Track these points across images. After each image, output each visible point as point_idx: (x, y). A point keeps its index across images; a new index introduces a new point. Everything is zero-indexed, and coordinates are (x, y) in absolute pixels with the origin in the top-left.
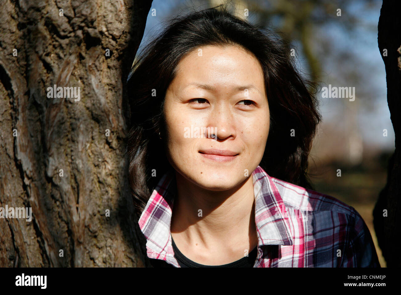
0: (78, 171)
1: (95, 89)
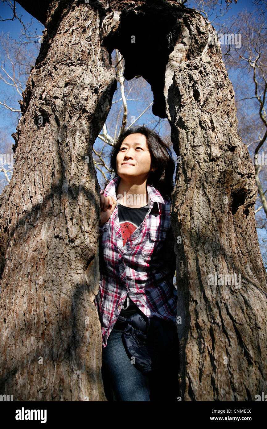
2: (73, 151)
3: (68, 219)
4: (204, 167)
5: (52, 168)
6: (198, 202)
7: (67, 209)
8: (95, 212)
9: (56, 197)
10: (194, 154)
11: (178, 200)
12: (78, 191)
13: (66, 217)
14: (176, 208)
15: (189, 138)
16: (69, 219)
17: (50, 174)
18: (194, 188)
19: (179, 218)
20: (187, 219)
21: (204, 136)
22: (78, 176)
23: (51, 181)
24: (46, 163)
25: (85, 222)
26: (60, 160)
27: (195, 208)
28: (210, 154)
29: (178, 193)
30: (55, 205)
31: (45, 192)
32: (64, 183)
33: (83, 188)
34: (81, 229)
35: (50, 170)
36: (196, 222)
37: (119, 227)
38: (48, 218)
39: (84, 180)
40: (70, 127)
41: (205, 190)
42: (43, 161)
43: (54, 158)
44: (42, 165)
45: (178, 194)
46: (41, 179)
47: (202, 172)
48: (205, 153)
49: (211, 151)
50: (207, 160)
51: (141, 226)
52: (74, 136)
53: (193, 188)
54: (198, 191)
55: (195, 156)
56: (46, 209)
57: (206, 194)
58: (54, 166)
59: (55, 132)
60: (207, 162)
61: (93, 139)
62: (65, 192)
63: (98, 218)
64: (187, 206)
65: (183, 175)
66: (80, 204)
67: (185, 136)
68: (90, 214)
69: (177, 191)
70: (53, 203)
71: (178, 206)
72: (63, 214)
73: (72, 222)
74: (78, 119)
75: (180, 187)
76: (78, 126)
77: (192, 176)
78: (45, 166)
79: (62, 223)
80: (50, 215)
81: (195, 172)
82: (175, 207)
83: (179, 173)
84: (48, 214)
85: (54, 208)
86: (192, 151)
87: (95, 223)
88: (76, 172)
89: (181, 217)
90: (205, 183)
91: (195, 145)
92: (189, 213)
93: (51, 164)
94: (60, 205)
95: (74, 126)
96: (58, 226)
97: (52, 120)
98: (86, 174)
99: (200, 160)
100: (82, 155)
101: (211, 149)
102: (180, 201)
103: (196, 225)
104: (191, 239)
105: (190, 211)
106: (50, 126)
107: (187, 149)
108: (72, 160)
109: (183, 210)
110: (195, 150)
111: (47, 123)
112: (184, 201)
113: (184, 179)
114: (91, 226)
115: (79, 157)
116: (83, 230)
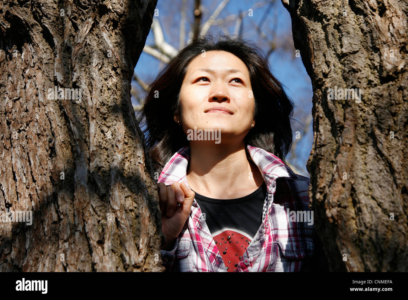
0: (93, 79)
1: (106, 39)
2: (89, 98)
3: (93, 243)
4: (370, 97)
5: (49, 138)
6: (368, 173)
7: (89, 222)
8: (150, 221)
9: (63, 199)
10: (344, 71)
11: (322, 174)
12: (110, 180)
13: (88, 239)
14: (321, 193)
15: (330, 38)
16: (95, 243)
17: (45, 152)
18: (354, 145)
19: (329, 213)
20: (346, 215)
21: (362, 30)
22: (107, 149)
23: (50, 166)
24: (34, 129)
25: (130, 246)
26: (63, 120)
27: (361, 188)
28: (381, 66)
29: (321, 159)
30: (62, 217)
31: (39, 192)
32: (78, 167)
33: (120, 173)
34: (124, 261)
35: (44, 142)
36: (367, 217)
37: (214, 243)
38: (50, 247)
39: (119, 156)
40: (77, 48)
41: (380, 146)
42: (27, 125)
43: (50, 117)
44: (25, 134)
45: (322, 162)
46: (28, 164)
47: (366, 109)
48: (369, 65)
49: (381, 61)
50: (376, 81)
51: (261, 232)
52: (89, 66)
53: (351, 145)
54: (364, 150)
55: (347, 75)
56: (44, 228)
57: (382, 155)
58: (53, 134)
59: (47, 61)
60: (376, 85)
61: (129, 66)
62: (81, 186)
63: (158, 232)
64: (343, 185)
65: (327, 120)
66: (116, 208)
67: (323, 36)
68: (138, 227)
69: (318, 155)
70: (57, 212)
71: (324, 187)
72: (81, 233)
73: (103, 248)
74: (91, 30)
75: (324, 145)
76: (94, 43)
77: (345, 119)
78: (33, 136)
79: (80, 253)
80: (53, 238)
81: (352, 110)
82: (318, 190)
83: (318, 117)
84: (50, 238)
85: (61, 223)
86: (340, 65)
87: (151, 244)
88: (101, 140)
89: (334, 211)
90: (377, 132)
91: (344, 51)
92: (350, 200)
93: (45, 130)
94: (74, 216)
95: (86, 45)
96: (72, 262)
97: (37, 37)
98: (122, 143)
99: (360, 82)
100: (110, 104)
101: (380, 55)
102: (326, 175)
103: (368, 225)
104: (362, 258)
105: (351, 195)
106: (33, 51)
107: (328, 63)
108: (90, 117)
109: (335, 195)
110: (346, 62)
111: (25, 44)
112: (336, 176)
113: (329, 127)
114: (144, 252)
115: (104, 110)
116: (128, 262)
